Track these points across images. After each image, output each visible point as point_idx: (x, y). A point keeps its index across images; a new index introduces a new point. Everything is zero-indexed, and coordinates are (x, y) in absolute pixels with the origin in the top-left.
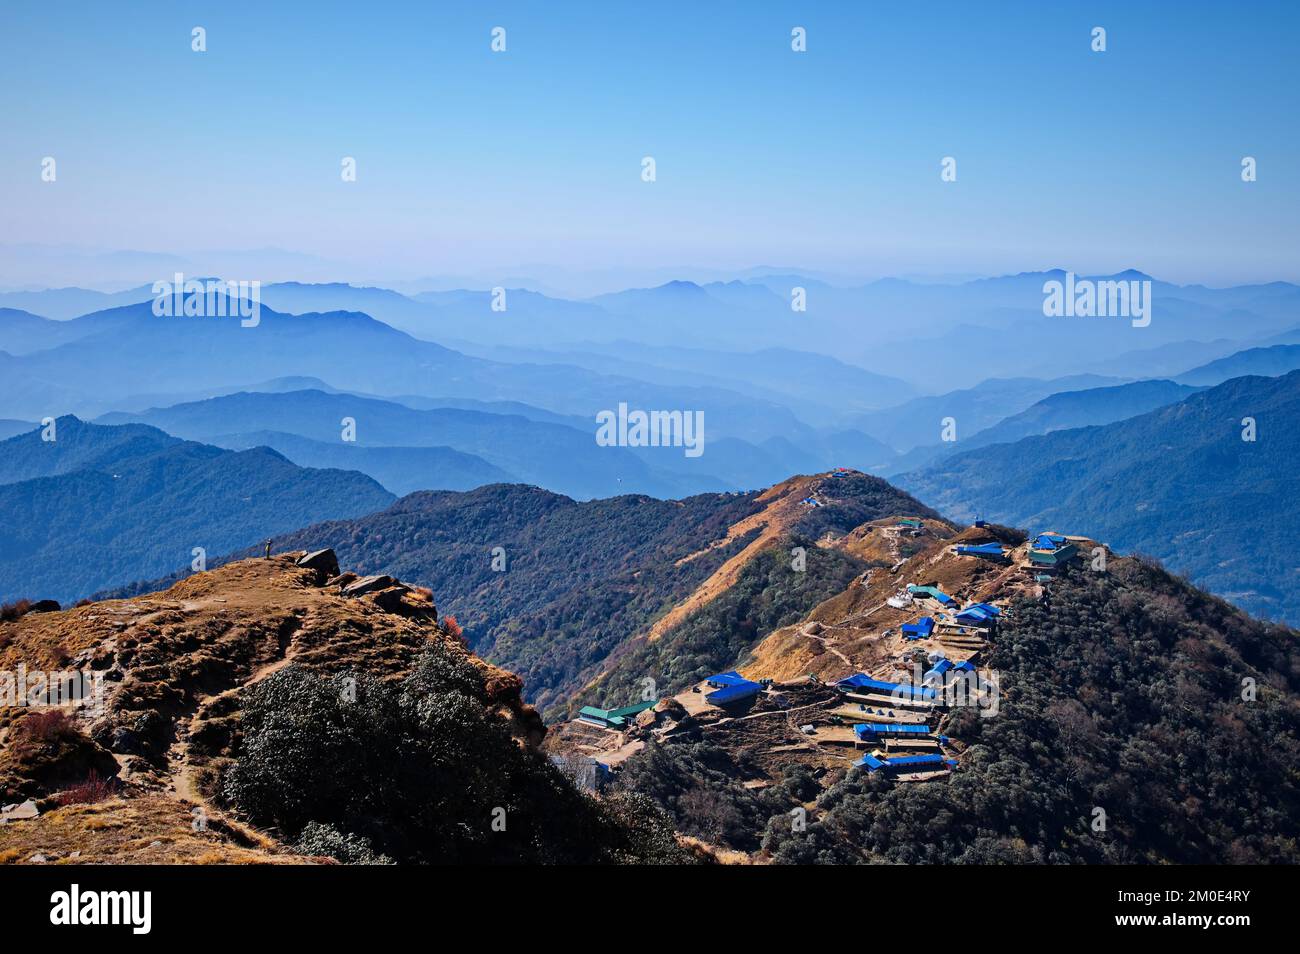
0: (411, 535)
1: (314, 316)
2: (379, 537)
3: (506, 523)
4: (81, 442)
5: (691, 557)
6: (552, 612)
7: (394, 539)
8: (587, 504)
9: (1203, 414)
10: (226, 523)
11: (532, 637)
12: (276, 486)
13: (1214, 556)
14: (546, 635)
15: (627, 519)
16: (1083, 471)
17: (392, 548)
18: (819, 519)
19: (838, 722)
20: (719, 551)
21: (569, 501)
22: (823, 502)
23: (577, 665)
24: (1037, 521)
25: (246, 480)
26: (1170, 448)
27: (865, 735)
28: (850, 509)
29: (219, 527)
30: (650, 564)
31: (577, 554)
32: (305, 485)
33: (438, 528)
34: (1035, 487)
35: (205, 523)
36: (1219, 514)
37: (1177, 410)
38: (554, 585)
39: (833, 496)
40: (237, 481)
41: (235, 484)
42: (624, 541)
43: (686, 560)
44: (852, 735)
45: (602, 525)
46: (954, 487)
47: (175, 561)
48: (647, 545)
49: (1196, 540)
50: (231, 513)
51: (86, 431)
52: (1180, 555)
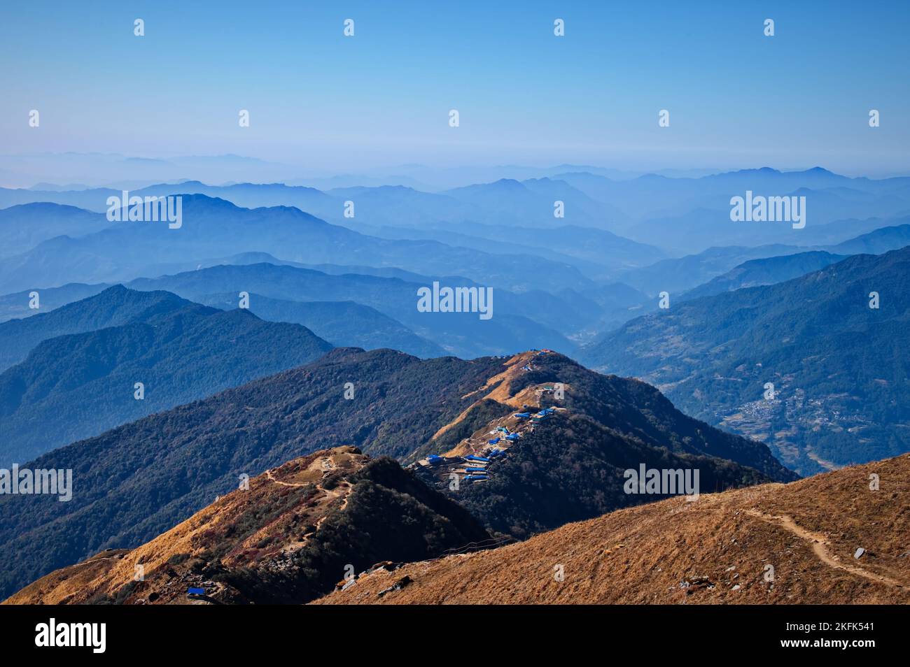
0: (336, 377)
1: (264, 209)
2: (319, 378)
3: (385, 371)
4: (127, 301)
5: (469, 394)
6: (405, 420)
7: (327, 379)
8: (425, 361)
9: (833, 278)
10: (221, 355)
11: (395, 432)
12: (250, 333)
13: (825, 372)
14: (401, 431)
15: (445, 369)
16: (756, 315)
17: (326, 383)
18: (526, 378)
19: (463, 468)
20: (482, 392)
21: (416, 359)
22: (532, 368)
23: (414, 446)
24: (723, 348)
25: (232, 329)
26: (810, 301)
27: (467, 471)
28: (544, 372)
29: (217, 358)
30: (450, 397)
31: (419, 388)
32: (267, 333)
33: (350, 373)
34: (726, 325)
35: (209, 355)
36: (830, 345)
37: (818, 275)
38: (408, 404)
39: (537, 364)
40: (226, 330)
41: (225, 332)
42: (443, 382)
43: (466, 396)
44: (465, 471)
45: (432, 373)
46: (676, 324)
47: (192, 379)
48: (454, 384)
49: (815, 361)
50: (224, 350)
51: (130, 294)
52: (804, 371)
